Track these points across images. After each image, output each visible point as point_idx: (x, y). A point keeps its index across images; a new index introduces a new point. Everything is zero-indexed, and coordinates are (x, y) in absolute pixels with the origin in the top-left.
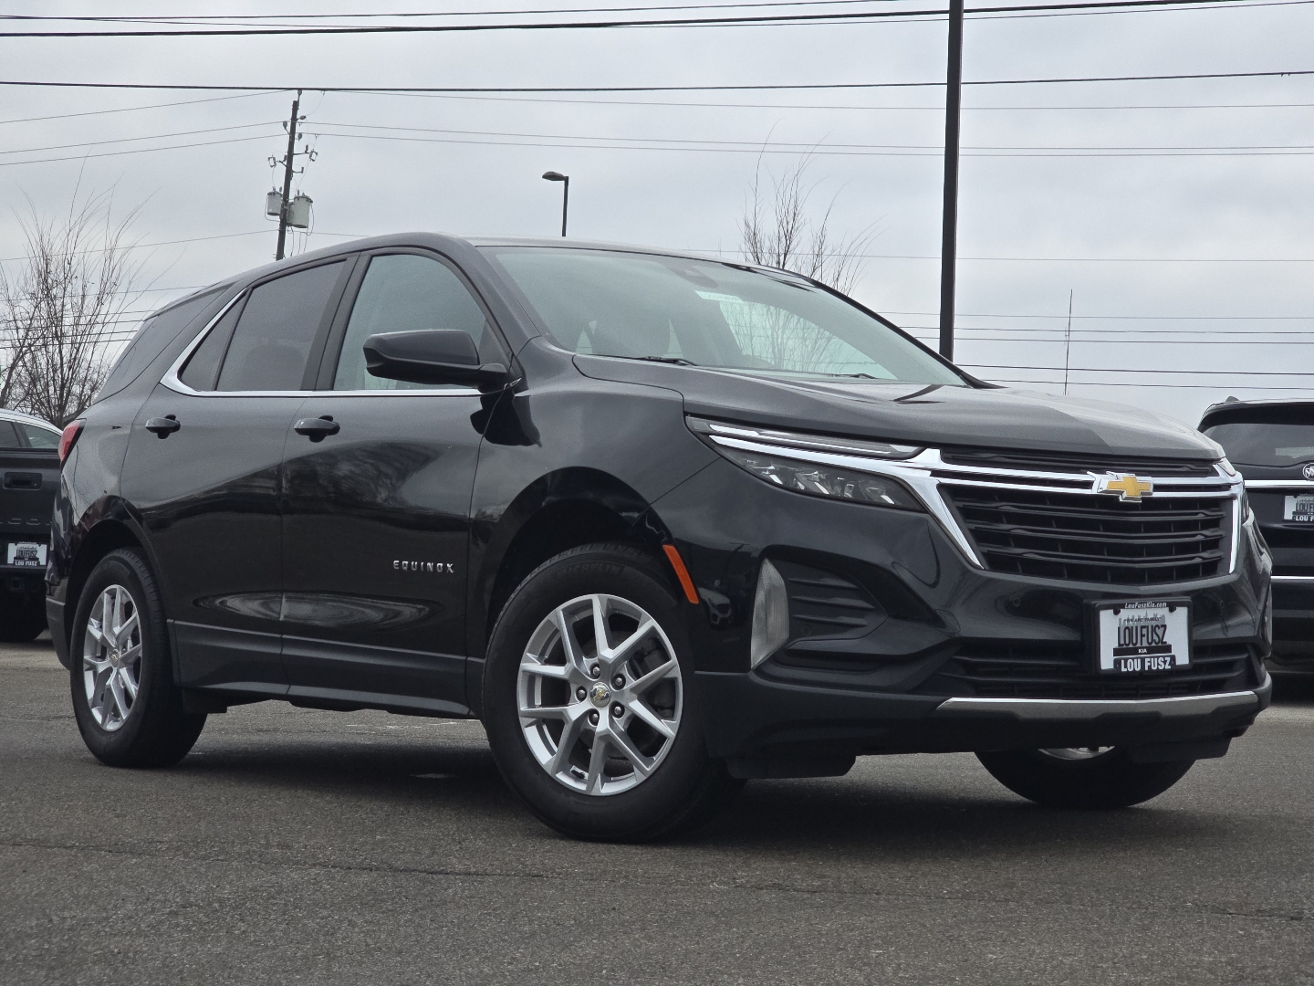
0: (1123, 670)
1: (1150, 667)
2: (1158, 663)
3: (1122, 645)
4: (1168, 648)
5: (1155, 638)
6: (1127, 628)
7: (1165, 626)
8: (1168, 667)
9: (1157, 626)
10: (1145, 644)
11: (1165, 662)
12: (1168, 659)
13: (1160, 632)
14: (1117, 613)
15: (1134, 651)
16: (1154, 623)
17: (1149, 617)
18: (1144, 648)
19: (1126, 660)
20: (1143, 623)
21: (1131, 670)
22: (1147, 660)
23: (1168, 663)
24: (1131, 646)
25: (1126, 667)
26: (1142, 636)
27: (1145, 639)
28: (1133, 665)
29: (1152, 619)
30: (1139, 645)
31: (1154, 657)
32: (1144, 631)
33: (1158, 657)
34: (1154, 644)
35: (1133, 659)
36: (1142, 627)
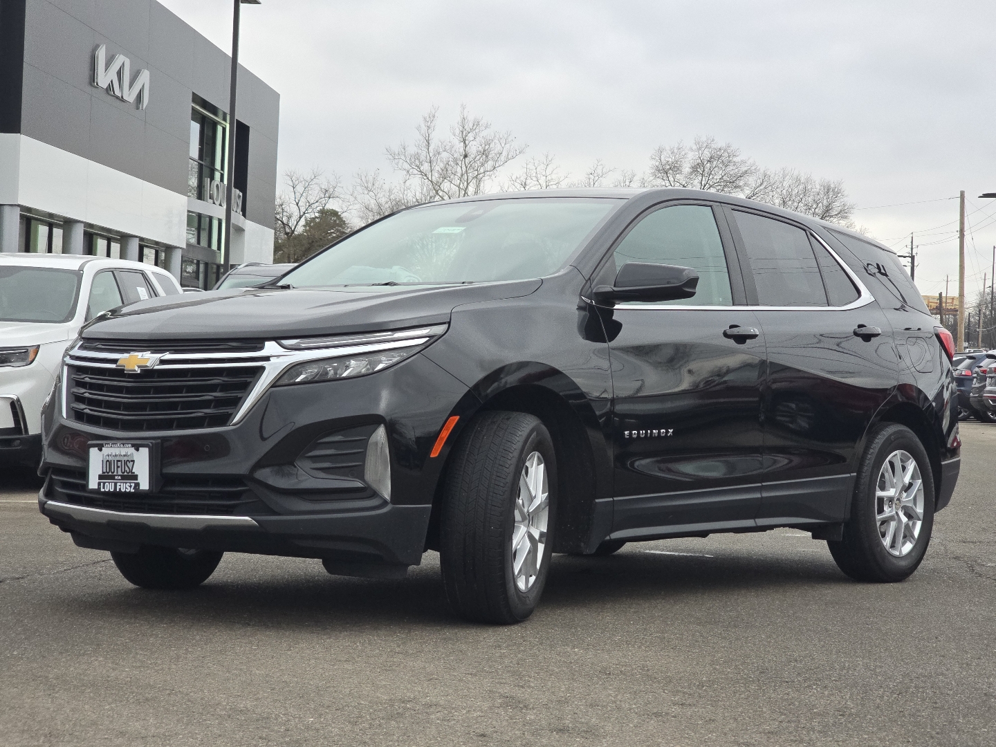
0: (102, 490)
1: (120, 489)
2: (126, 487)
3: (104, 473)
4: (135, 477)
5: (127, 468)
6: (108, 461)
7: (133, 461)
8: (133, 490)
9: (128, 461)
10: (120, 473)
11: (130, 486)
12: (133, 485)
13: (130, 465)
14: (100, 450)
15: (112, 477)
16: (126, 458)
17: (122, 454)
18: (119, 475)
19: (104, 483)
20: (118, 458)
21: (107, 490)
22: (118, 484)
23: (133, 487)
24: (110, 474)
25: (104, 488)
26: (118, 467)
27: (119, 469)
28: (109, 487)
29: (125, 456)
30: (115, 473)
31: (123, 483)
32: (119, 463)
33: (126, 483)
34: (126, 474)
35: (109, 483)
36: (118, 461)
